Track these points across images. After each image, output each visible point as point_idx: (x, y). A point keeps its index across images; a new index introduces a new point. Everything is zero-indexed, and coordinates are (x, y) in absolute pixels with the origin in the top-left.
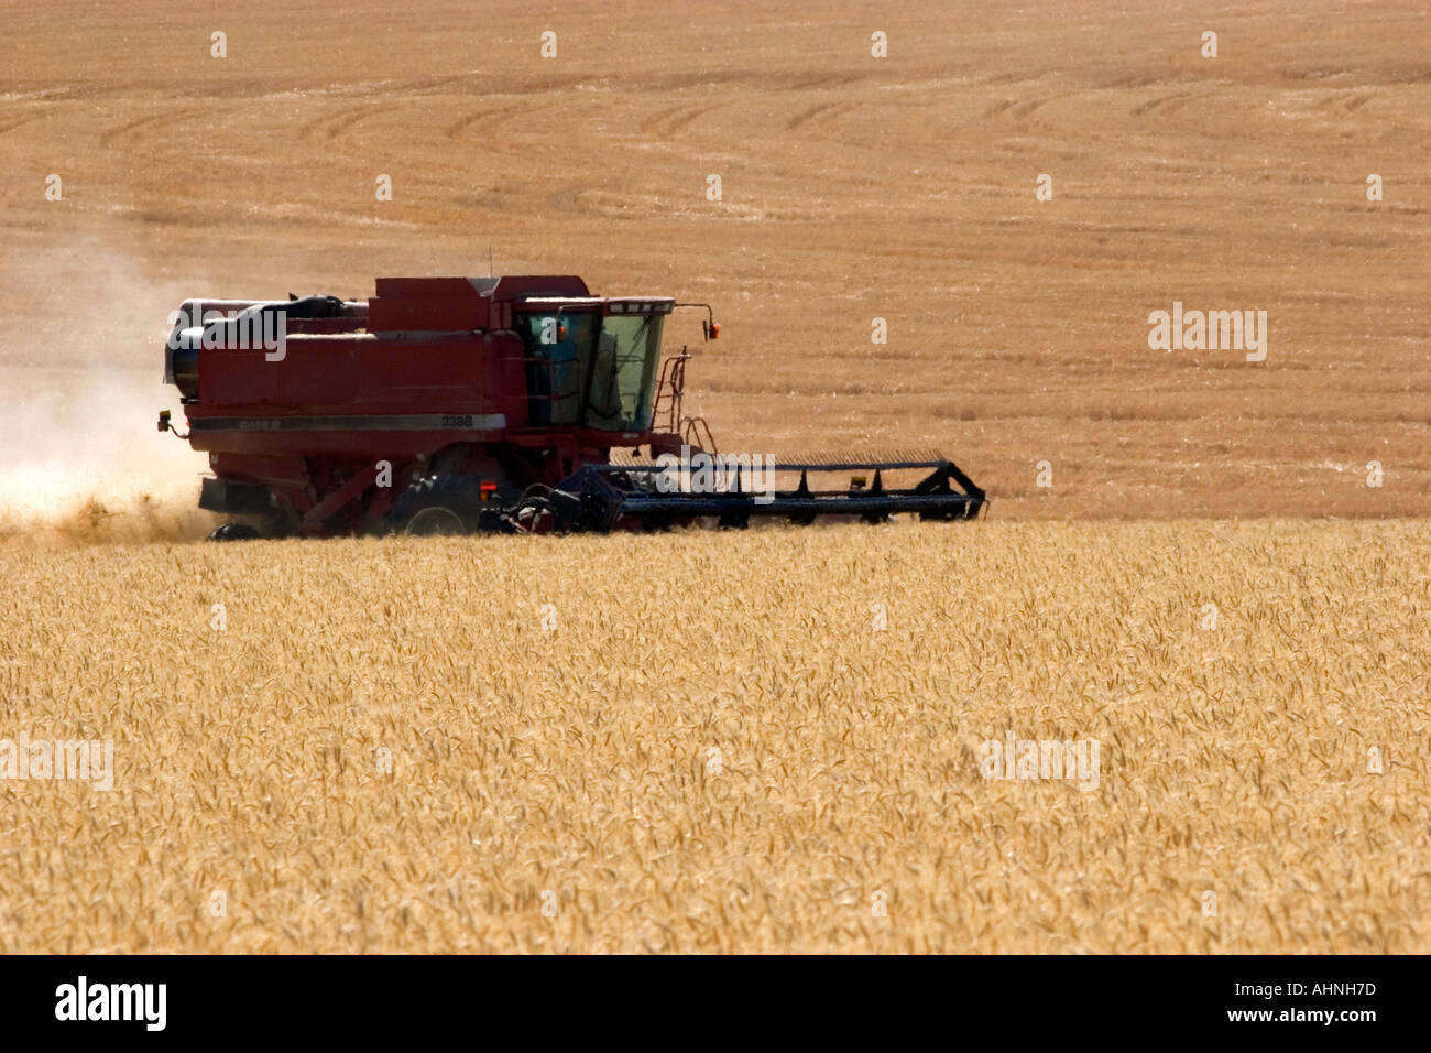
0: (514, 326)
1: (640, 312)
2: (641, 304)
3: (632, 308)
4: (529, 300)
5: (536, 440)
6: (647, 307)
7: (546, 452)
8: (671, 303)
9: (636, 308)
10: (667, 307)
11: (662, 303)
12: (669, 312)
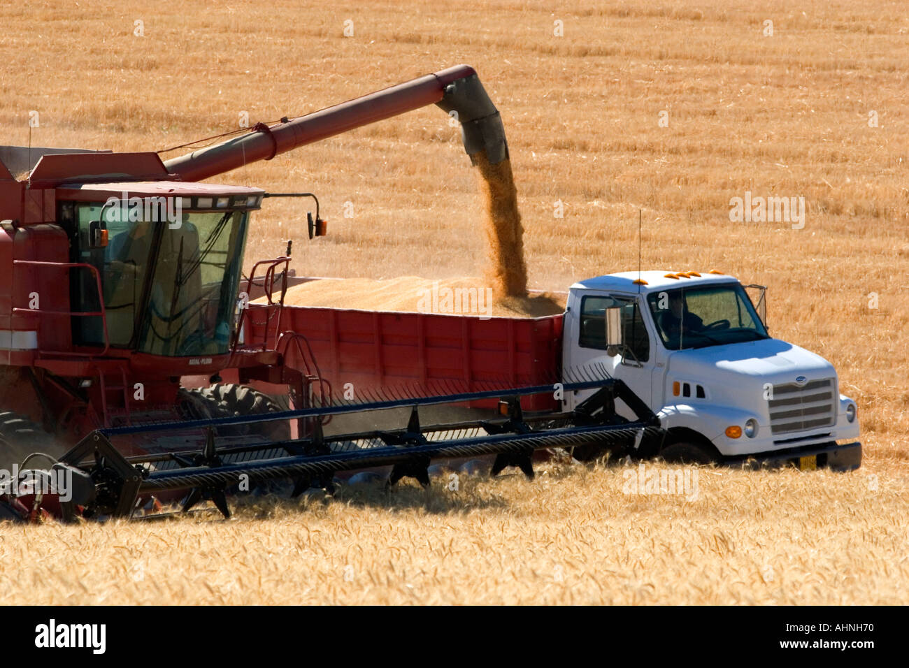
0: (59, 220)
1: (214, 208)
2: (215, 197)
3: (202, 203)
4: (85, 187)
5: (73, 368)
6: (223, 202)
7: (86, 383)
8: (258, 196)
9: (207, 203)
10: (251, 201)
11: (244, 196)
12: (256, 207)
